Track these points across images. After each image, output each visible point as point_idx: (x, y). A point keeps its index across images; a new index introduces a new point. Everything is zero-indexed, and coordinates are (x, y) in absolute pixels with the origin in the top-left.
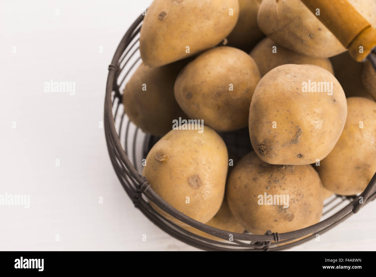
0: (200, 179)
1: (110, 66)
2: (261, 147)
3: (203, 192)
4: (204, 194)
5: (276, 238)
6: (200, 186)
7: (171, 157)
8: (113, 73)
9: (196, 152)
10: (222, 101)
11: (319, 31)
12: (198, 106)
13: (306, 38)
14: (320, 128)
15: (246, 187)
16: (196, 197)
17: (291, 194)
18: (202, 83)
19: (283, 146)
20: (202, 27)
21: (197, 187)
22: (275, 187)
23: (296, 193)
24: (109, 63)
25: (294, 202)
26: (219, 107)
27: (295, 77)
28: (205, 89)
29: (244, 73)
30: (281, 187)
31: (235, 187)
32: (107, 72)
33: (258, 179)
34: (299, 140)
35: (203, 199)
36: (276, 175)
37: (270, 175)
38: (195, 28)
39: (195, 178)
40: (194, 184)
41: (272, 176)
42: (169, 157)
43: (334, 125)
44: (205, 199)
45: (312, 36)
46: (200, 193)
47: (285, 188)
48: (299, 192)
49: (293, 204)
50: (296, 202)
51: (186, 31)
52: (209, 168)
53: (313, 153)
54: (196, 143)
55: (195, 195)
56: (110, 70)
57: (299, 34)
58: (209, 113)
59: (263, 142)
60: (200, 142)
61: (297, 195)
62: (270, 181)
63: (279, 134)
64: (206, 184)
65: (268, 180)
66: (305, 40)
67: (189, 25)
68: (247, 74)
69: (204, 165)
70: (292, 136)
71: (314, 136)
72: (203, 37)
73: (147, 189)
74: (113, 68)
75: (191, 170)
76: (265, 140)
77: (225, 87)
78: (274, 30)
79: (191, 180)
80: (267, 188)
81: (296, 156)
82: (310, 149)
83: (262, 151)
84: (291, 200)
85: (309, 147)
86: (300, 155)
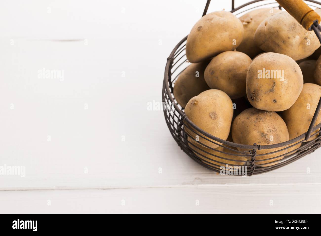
0: (216, 114)
1: (168, 58)
2: (252, 95)
3: (217, 122)
4: (218, 123)
5: (259, 148)
6: (216, 118)
7: (200, 101)
8: (169, 62)
9: (215, 99)
10: (231, 75)
11: (289, 39)
12: (217, 78)
13: (281, 44)
14: (286, 83)
15: (243, 122)
16: (214, 125)
17: (269, 127)
18: (221, 64)
19: (265, 93)
20: (222, 35)
21: (214, 118)
22: (260, 121)
23: (272, 126)
24: (168, 56)
25: (270, 132)
26: (229, 79)
27: (273, 55)
28: (222, 68)
29: (245, 61)
30: (263, 121)
31: (237, 124)
32: (166, 61)
33: (250, 118)
34: (274, 89)
35: (218, 127)
36: (261, 115)
37: (257, 116)
38: (218, 36)
39: (214, 113)
40: (213, 117)
41: (258, 116)
42: (199, 101)
43: (295, 84)
44: (219, 127)
45: (285, 42)
46: (216, 122)
47: (266, 122)
48: (274, 127)
49: (270, 133)
50: (272, 132)
51: (213, 37)
52: (222, 109)
53: (282, 100)
54: (215, 95)
55: (213, 123)
56: (168, 60)
57: (277, 42)
58: (223, 82)
59: (254, 91)
60: (218, 95)
61: (272, 128)
62: (257, 118)
63: (263, 86)
64: (220, 118)
65: (256, 118)
66: (281, 45)
67: (215, 33)
68: (247, 62)
69: (219, 107)
70: (270, 87)
71: (283, 88)
72: (222, 41)
73: (185, 118)
74: (170, 59)
75: (211, 109)
76: (254, 90)
77: (233, 67)
78: (263, 41)
79: (211, 115)
80: (255, 122)
81: (272, 101)
82: (280, 96)
83: (253, 98)
84: (269, 130)
85: (280, 95)
86: (275, 101)
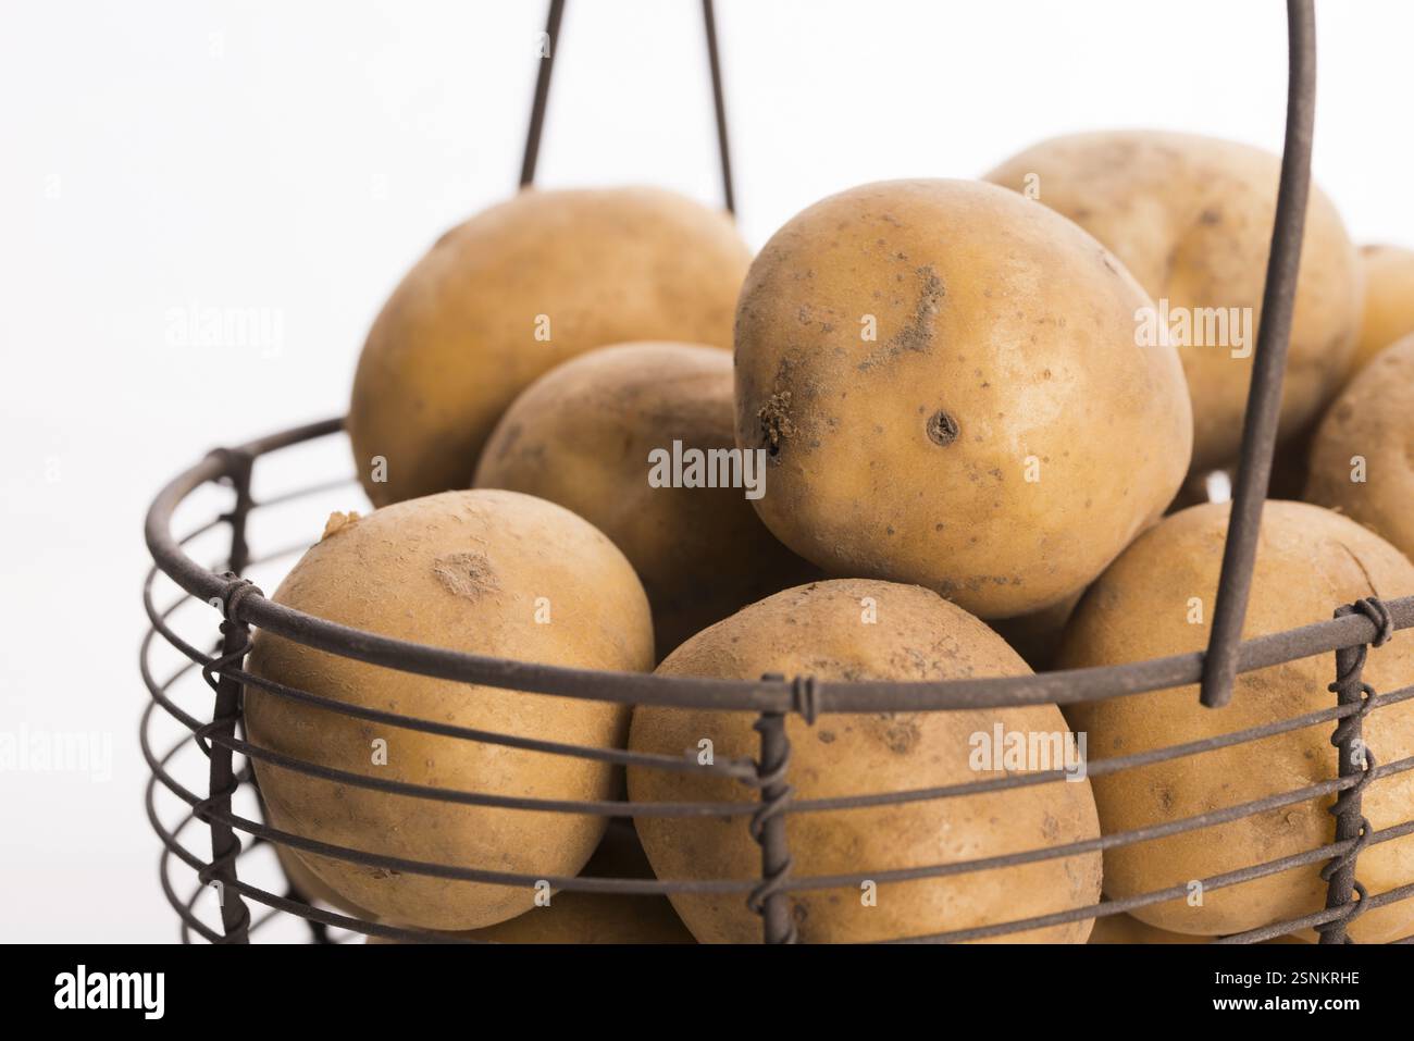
0: (488, 570)
2: (770, 407)
3: (496, 621)
6: (488, 593)
19: (862, 366)
21: (469, 592)
23: (931, 637)
25: (917, 666)
34: (932, 328)
39: (475, 560)
40: (462, 582)
46: (484, 619)
50: (930, 673)
53: (1001, 417)
55: (458, 620)
61: (935, 648)
63: (844, 315)
64: (515, 597)
69: (517, 538)
70: (899, 315)
71: (1000, 318)
79: (445, 568)
81: (924, 426)
82: (986, 385)
83: (776, 426)
84: (907, 650)
85: (980, 374)
86: (945, 428)
